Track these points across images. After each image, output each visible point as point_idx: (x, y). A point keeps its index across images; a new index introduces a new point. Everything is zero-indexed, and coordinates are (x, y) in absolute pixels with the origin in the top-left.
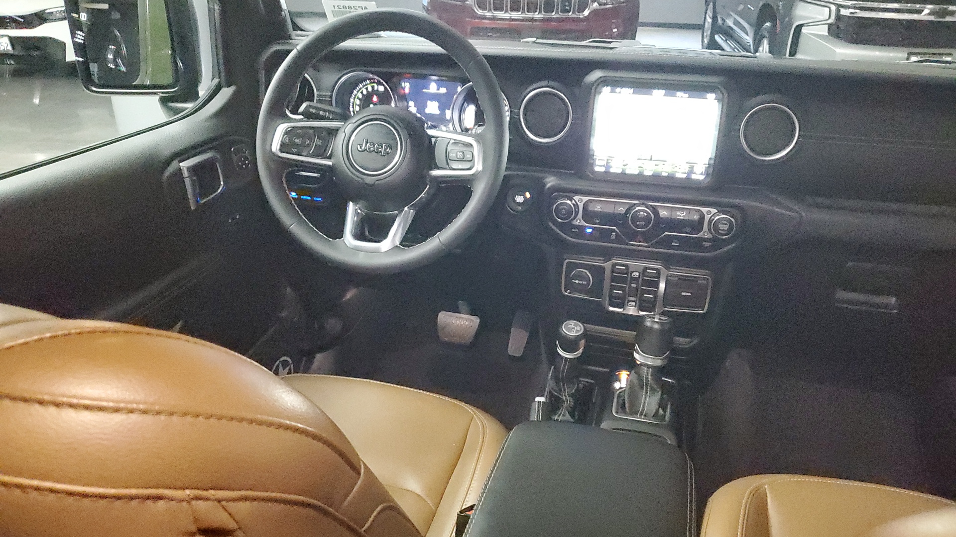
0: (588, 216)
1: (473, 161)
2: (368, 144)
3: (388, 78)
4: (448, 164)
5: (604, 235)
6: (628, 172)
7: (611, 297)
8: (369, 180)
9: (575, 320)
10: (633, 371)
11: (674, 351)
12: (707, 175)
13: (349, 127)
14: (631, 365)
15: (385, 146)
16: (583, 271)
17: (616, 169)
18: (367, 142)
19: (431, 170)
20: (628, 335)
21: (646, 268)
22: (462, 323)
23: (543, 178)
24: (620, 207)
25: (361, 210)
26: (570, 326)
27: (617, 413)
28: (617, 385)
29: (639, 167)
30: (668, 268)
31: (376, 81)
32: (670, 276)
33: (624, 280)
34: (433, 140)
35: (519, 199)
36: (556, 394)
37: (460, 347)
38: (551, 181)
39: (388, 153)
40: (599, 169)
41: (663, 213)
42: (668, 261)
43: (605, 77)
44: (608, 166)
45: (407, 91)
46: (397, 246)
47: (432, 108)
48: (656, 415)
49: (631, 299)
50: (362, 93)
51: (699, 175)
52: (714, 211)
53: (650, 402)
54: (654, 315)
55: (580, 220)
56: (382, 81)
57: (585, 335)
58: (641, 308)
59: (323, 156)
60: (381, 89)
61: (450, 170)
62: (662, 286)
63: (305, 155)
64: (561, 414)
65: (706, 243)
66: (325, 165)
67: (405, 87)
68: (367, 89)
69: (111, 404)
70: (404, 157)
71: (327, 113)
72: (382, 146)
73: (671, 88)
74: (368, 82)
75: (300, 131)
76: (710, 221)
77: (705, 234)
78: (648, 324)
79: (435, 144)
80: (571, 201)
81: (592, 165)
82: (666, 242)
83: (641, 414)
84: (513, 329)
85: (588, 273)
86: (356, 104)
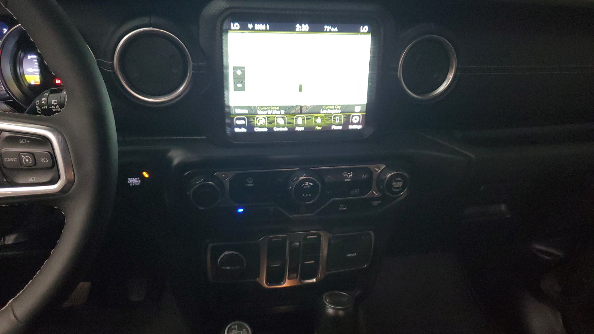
6: (275, 129)
12: (365, 124)
16: (233, 254)
17: (260, 128)
23: (167, 152)
32: (332, 238)
38: (178, 156)
41: (328, 178)
43: (232, 8)
44: (250, 125)
51: (357, 124)
52: (382, 166)
55: (227, 201)
62: (324, 250)
65: (375, 202)
76: (380, 180)
77: (373, 193)
80: (213, 180)
85: (241, 255)
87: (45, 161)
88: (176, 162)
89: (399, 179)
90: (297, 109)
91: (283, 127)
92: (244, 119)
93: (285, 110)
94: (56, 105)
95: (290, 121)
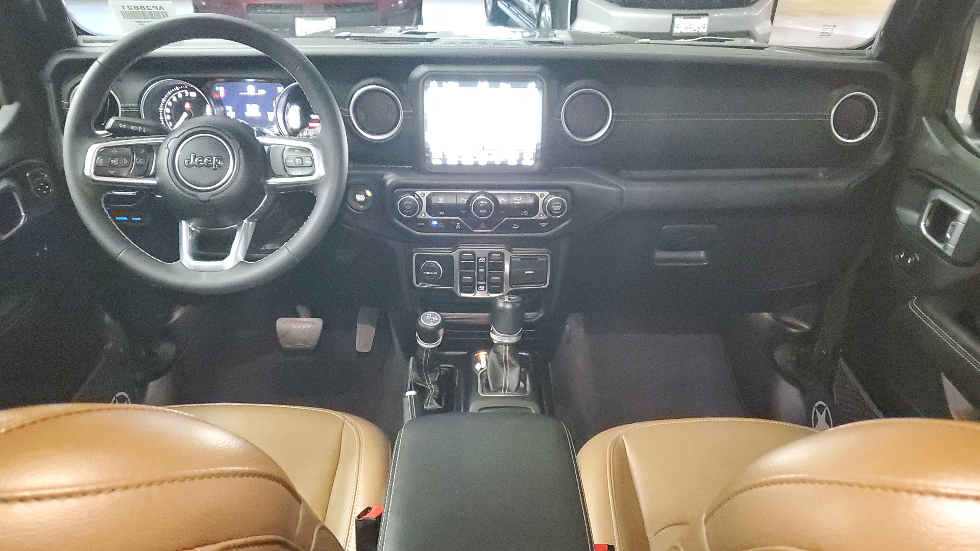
0: (433, 209)
1: (313, 166)
2: (196, 159)
3: (200, 83)
4: (286, 171)
5: (449, 226)
6: (464, 163)
7: (461, 284)
8: (203, 196)
9: (431, 311)
10: (492, 351)
11: (527, 326)
12: (536, 160)
13: (171, 142)
14: (489, 345)
15: (216, 159)
16: (432, 263)
17: (452, 161)
18: (195, 158)
19: (268, 179)
20: (481, 317)
21: (492, 253)
22: (304, 327)
23: (382, 175)
24: (461, 198)
25: (195, 228)
26: (428, 317)
27: (483, 392)
28: (478, 367)
29: (474, 158)
30: (510, 250)
31: (186, 87)
32: (513, 258)
33: (472, 266)
34: (266, 148)
35: (360, 198)
36: (420, 384)
37: (305, 352)
38: (391, 178)
39: (220, 166)
40: (436, 161)
41: (502, 200)
42: (511, 244)
43: (430, 71)
44: (444, 159)
45: (222, 95)
46: (241, 262)
47: (252, 111)
48: (518, 388)
49: (480, 283)
50: (171, 100)
51: (529, 161)
52: (546, 193)
53: (511, 377)
54: (503, 296)
55: (425, 214)
56: (192, 86)
57: (444, 324)
58: (490, 291)
59: (146, 175)
60: (193, 94)
61: (290, 177)
62: (507, 267)
63: (125, 176)
64: (428, 403)
65: (543, 224)
66: (148, 185)
67: (219, 91)
68: (176, 96)
69: (76, 489)
70: (238, 169)
71: (140, 127)
72: (212, 160)
73: (495, 79)
74: (177, 88)
75: (115, 151)
76: (544, 204)
77: (541, 215)
78: (501, 305)
79: (269, 152)
80: (414, 196)
81: (429, 158)
82: (507, 227)
83: (505, 390)
84: (358, 325)
85: (437, 264)
86: (166, 113)
87: (308, 162)
88: (389, 182)
89: (558, 203)
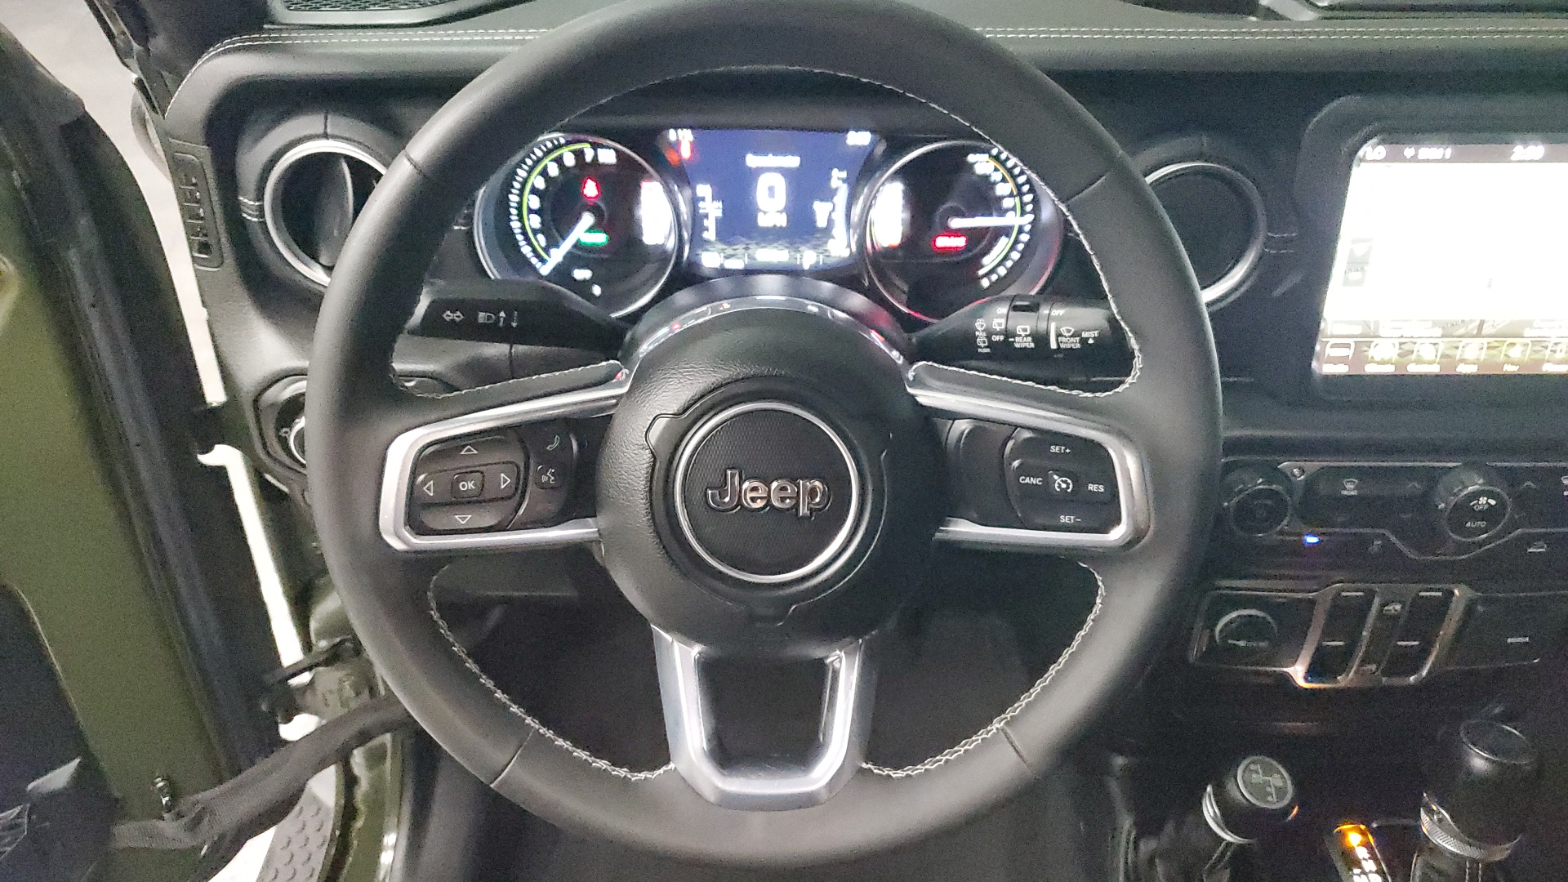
9: (1260, 755)
16: (1257, 617)
26: (1255, 777)
32: (1481, 604)
41: (1525, 486)
45: (686, 152)
46: (861, 770)
50: (544, 172)
55: (1290, 521)
60: (607, 157)
71: (502, 314)
85: (1269, 619)
86: (529, 208)
87: (1096, 489)
90: (1470, 327)
91: (1430, 363)
92: (1348, 346)
93: (1443, 328)
94: (1027, 336)
95: (1448, 352)
